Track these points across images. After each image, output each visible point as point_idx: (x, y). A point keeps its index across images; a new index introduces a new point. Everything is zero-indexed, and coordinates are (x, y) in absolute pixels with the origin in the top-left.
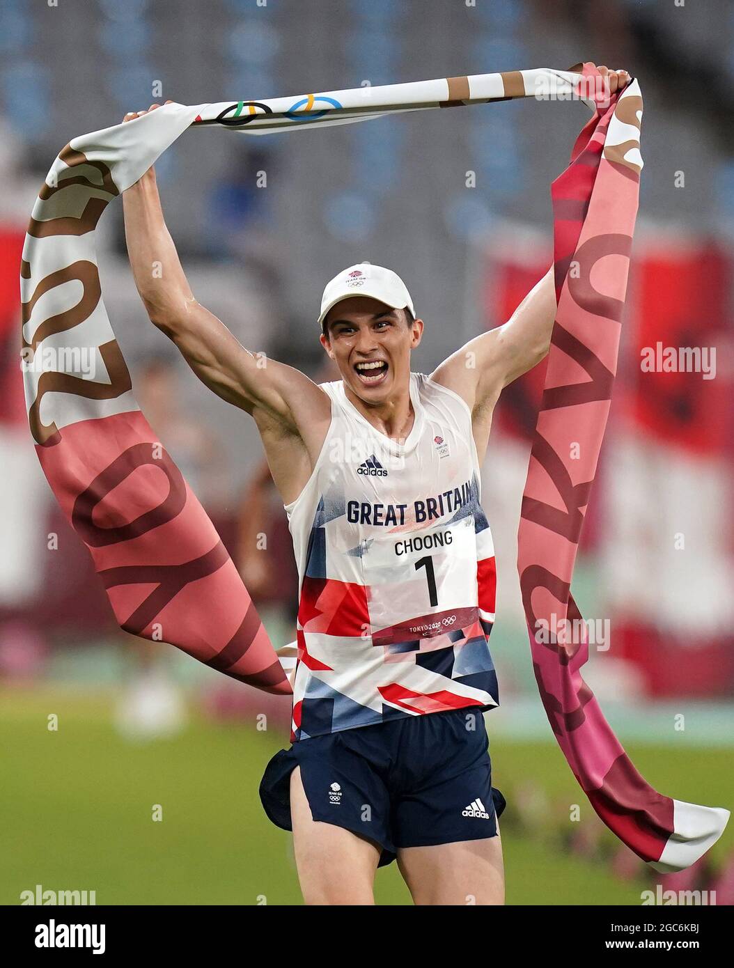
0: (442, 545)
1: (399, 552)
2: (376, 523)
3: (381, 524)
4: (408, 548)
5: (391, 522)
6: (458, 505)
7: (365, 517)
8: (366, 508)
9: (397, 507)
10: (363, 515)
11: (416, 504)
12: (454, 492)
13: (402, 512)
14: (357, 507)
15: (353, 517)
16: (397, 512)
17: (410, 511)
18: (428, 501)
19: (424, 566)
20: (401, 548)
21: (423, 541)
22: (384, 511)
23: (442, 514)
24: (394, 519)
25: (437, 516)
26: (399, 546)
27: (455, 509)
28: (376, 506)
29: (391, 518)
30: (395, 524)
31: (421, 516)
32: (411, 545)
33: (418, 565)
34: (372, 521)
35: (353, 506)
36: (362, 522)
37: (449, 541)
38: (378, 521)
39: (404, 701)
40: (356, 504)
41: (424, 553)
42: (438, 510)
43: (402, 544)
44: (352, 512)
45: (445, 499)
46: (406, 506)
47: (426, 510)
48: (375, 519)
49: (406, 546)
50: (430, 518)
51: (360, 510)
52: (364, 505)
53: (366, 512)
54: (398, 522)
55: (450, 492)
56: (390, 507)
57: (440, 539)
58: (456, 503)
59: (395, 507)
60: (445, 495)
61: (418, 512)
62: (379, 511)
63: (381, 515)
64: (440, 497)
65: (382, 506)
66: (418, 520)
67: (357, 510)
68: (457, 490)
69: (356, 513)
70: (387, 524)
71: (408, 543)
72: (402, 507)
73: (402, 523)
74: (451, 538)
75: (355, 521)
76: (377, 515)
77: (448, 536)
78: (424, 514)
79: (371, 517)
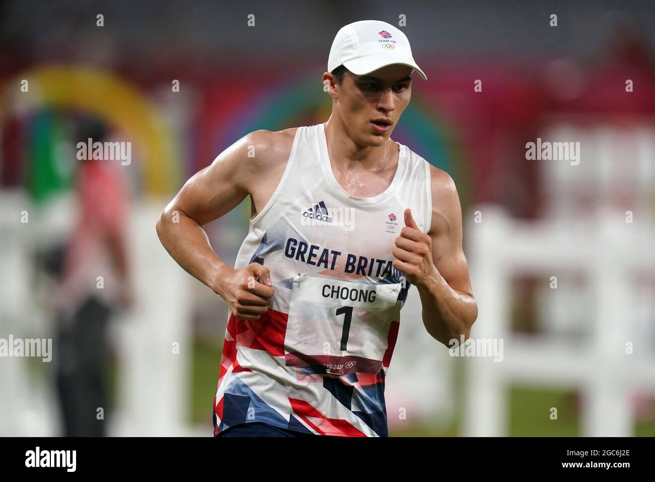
0: (365, 301)
1: (326, 294)
2: (309, 262)
3: (314, 264)
4: (335, 294)
5: (323, 264)
7: (301, 254)
8: (303, 247)
10: (299, 252)
11: (350, 256)
12: (387, 263)
13: (335, 258)
14: (295, 244)
15: (290, 252)
16: (331, 256)
17: (342, 260)
19: (344, 314)
20: (328, 291)
21: (349, 292)
22: (319, 253)
23: (370, 275)
24: (326, 262)
25: (364, 274)
26: (327, 288)
27: (382, 276)
28: (313, 247)
30: (326, 267)
31: (350, 268)
32: (338, 292)
33: (339, 312)
34: (306, 259)
35: (292, 243)
36: (297, 258)
37: (372, 299)
38: (312, 260)
40: (295, 242)
41: (346, 303)
42: (367, 269)
43: (329, 288)
44: (290, 248)
45: (376, 265)
47: (356, 264)
48: (310, 258)
49: (333, 291)
50: (358, 273)
51: (297, 247)
52: (301, 243)
53: (302, 250)
54: (330, 266)
55: (384, 262)
56: (326, 251)
57: (365, 296)
59: (330, 252)
60: (378, 261)
61: (348, 264)
63: (315, 256)
64: (373, 260)
65: (317, 248)
66: (347, 271)
67: (294, 247)
68: (390, 263)
69: (293, 249)
70: (319, 265)
71: (336, 289)
72: (336, 253)
73: (332, 268)
74: (375, 298)
75: (291, 256)
76: (311, 254)
77: (373, 295)
78: (353, 267)
79: (306, 256)
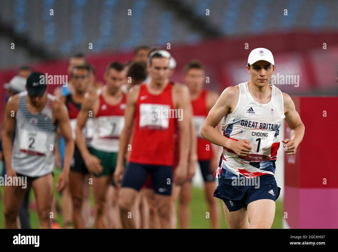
0: (265, 136)
1: (253, 135)
2: (249, 127)
3: (250, 127)
4: (256, 135)
5: (253, 127)
6: (272, 129)
7: (246, 124)
8: (247, 122)
9: (256, 123)
10: (245, 124)
11: (261, 123)
12: (272, 125)
13: (256, 124)
14: (244, 122)
15: (242, 124)
16: (255, 124)
17: (259, 125)
18: (264, 124)
19: (258, 141)
20: (254, 134)
21: (260, 134)
22: (251, 123)
23: (267, 129)
25: (265, 129)
26: (253, 133)
27: (271, 129)
28: (250, 122)
29: (253, 126)
30: (254, 128)
31: (261, 127)
32: (257, 134)
33: (257, 140)
34: (248, 126)
35: (243, 121)
36: (245, 126)
37: (267, 136)
39: (245, 174)
41: (260, 137)
42: (266, 127)
43: (254, 133)
45: (269, 126)
46: (258, 123)
47: (263, 126)
48: (249, 125)
49: (255, 134)
50: (263, 129)
51: (245, 123)
52: (246, 121)
53: (246, 123)
54: (255, 127)
55: (271, 124)
56: (254, 123)
57: (265, 135)
58: (272, 128)
59: (255, 123)
60: (269, 124)
61: (261, 126)
62: (250, 123)
63: (250, 124)
64: (268, 124)
65: (251, 122)
66: (260, 128)
68: (273, 125)
70: (252, 127)
71: (256, 133)
72: (257, 123)
73: (256, 128)
74: (267, 135)
76: (249, 124)
77: (267, 134)
78: (262, 127)
79: (248, 125)
